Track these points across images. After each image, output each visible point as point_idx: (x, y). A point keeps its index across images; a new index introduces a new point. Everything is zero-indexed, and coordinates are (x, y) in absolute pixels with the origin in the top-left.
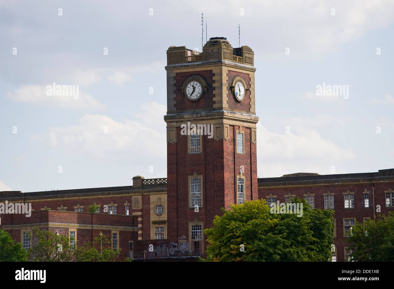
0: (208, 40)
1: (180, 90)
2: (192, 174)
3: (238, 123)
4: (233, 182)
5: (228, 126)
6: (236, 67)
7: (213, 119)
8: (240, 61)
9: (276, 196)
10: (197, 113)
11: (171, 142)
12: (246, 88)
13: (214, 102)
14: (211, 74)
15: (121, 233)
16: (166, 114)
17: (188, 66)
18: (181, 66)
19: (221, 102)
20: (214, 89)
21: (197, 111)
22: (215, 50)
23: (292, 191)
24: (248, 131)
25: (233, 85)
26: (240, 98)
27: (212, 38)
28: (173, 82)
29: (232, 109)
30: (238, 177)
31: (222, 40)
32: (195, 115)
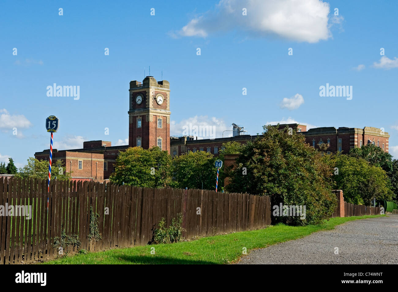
0: (146, 77)
1: (134, 100)
2: (137, 137)
3: (159, 114)
4: (155, 140)
5: (153, 116)
6: (158, 89)
7: (146, 112)
8: (161, 87)
9: (196, 148)
10: (140, 110)
11: (130, 123)
12: (164, 99)
13: (146, 105)
14: (145, 92)
15: (108, 162)
16: (129, 111)
17: (137, 89)
18: (134, 89)
19: (149, 105)
20: (146, 99)
21: (140, 109)
22: (147, 82)
23: (202, 146)
24: (165, 118)
25: (156, 97)
26: (160, 103)
27: (147, 77)
28: (132, 96)
29: (155, 108)
30: (158, 138)
31: (150, 78)
32: (139, 111)
